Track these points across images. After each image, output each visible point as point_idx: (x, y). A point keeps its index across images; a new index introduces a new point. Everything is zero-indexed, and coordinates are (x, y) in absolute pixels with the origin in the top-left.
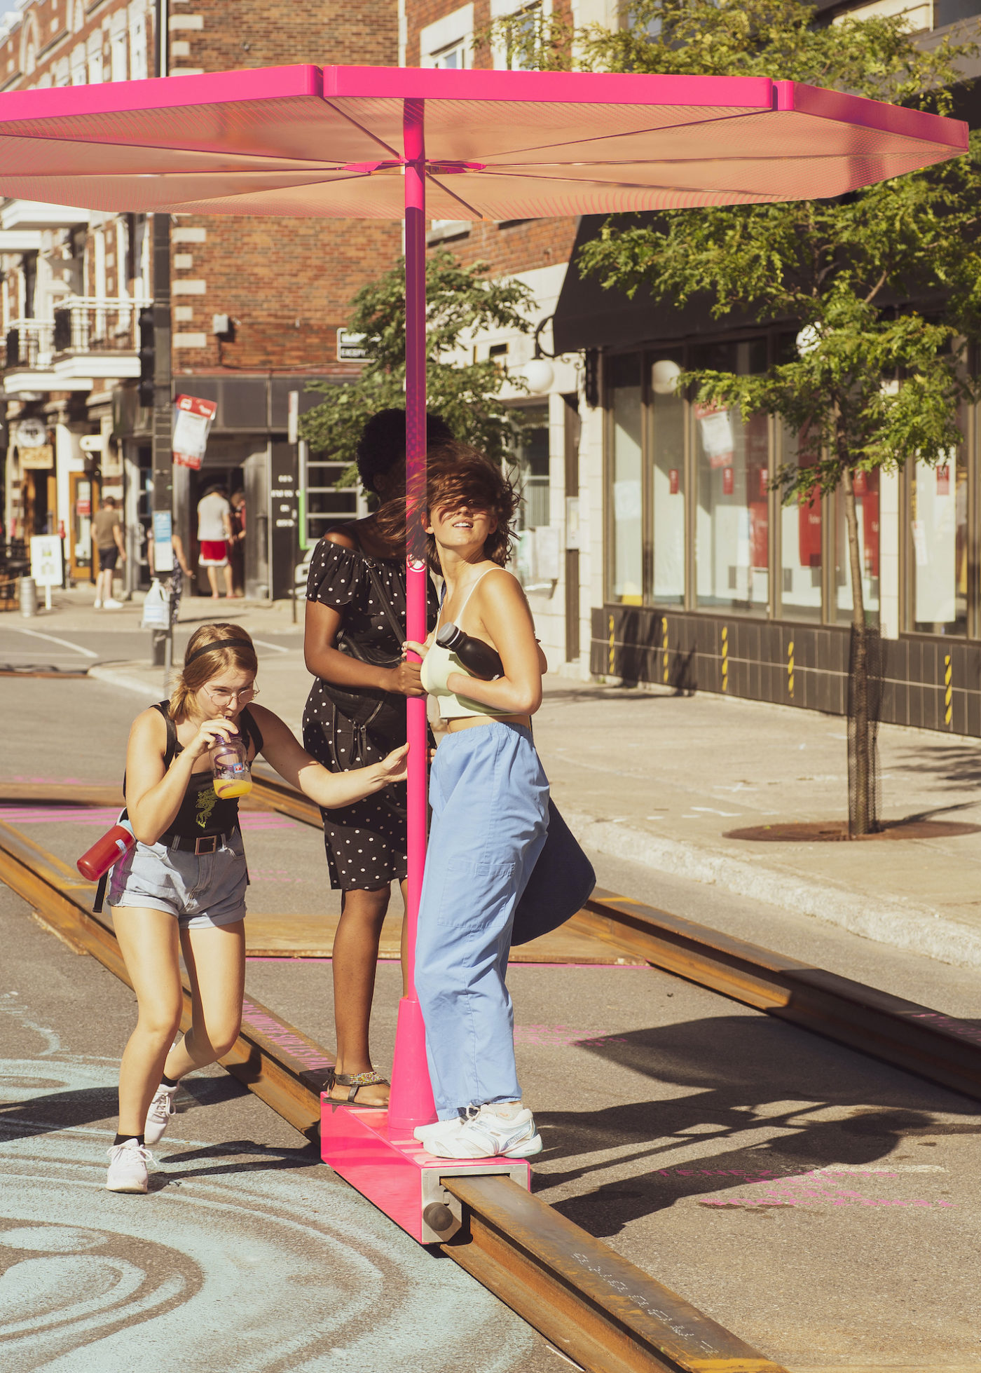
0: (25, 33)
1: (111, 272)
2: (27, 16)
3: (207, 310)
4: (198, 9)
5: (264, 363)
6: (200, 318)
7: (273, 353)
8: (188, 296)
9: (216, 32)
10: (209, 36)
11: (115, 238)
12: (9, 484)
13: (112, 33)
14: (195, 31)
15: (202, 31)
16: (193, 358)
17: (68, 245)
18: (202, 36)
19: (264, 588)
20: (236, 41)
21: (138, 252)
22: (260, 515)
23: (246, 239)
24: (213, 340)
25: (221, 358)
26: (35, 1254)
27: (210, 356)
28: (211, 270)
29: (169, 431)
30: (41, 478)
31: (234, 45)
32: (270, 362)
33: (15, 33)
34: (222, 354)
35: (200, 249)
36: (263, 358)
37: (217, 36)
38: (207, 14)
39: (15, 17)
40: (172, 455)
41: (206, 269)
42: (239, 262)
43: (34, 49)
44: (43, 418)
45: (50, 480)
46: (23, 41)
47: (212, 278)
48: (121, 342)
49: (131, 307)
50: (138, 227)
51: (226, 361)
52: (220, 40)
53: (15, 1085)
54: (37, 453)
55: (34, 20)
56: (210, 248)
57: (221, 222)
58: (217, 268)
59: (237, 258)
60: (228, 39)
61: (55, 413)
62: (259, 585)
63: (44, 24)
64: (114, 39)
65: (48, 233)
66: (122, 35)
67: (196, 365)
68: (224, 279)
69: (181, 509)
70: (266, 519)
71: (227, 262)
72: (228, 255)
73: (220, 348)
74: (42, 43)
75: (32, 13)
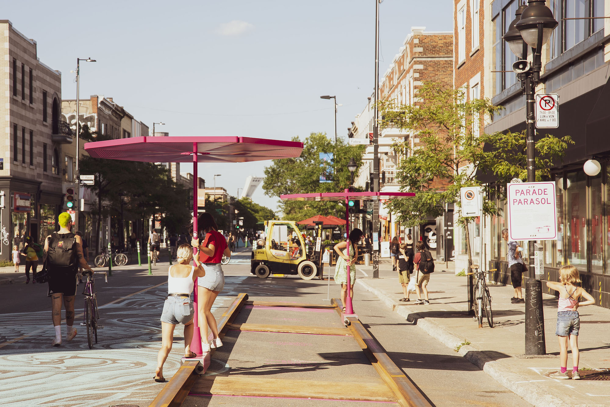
5: (442, 188)
7: (445, 185)
19: (442, 258)
22: (441, 235)
29: (378, 209)
32: (444, 187)
36: (442, 186)
40: (379, 216)
62: (441, 257)
70: (443, 236)
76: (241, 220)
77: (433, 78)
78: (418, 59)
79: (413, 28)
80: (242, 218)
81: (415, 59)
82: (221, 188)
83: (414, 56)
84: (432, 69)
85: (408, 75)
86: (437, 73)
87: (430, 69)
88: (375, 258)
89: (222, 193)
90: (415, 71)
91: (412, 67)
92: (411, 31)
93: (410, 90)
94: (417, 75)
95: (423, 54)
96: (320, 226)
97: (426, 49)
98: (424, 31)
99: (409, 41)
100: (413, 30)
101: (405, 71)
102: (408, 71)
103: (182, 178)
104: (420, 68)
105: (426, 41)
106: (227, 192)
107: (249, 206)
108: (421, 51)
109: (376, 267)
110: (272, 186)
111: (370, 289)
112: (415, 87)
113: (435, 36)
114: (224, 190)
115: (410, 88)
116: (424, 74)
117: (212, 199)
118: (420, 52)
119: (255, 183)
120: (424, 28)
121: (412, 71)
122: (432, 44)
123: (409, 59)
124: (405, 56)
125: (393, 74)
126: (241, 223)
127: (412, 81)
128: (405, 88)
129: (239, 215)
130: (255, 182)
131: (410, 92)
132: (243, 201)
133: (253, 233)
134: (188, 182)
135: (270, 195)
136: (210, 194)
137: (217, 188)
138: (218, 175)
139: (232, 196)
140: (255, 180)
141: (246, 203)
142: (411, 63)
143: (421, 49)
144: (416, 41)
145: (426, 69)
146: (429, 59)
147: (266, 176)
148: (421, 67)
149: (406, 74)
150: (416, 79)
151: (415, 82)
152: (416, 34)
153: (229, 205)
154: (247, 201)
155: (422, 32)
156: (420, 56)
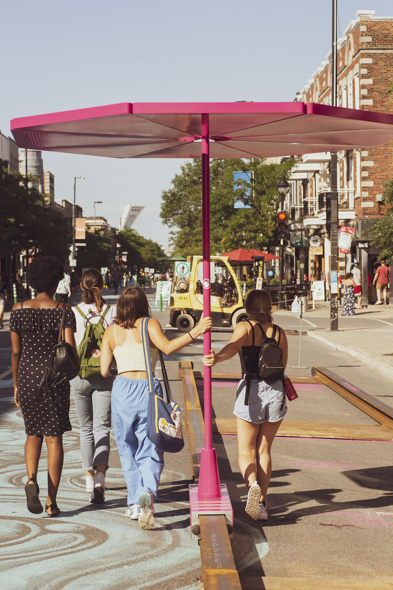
0: (315, 87)
1: (342, 179)
2: (316, 81)
3: (374, 192)
4: (371, 76)
6: (371, 196)
8: (366, 187)
9: (378, 85)
10: (375, 87)
11: (343, 166)
12: (310, 261)
13: (342, 86)
14: (370, 85)
15: (372, 85)
16: (368, 211)
17: (328, 169)
18: (372, 87)
20: (386, 88)
21: (350, 171)
23: (389, 165)
24: (376, 204)
25: (379, 211)
26: (54, 532)
27: (375, 210)
28: (376, 177)
30: (320, 258)
31: (385, 90)
33: (312, 87)
34: (380, 209)
35: (371, 169)
37: (378, 87)
38: (374, 78)
39: (312, 81)
41: (374, 176)
42: (387, 174)
43: (318, 93)
44: (320, 235)
45: (323, 259)
46: (314, 90)
47: (376, 180)
48: (345, 206)
49: (348, 192)
50: (350, 161)
51: (381, 213)
52: (380, 88)
53: (111, 477)
54: (317, 249)
55: (318, 83)
56: (375, 169)
57: (380, 158)
58: (378, 176)
59: (386, 172)
60: (382, 87)
61: (324, 233)
63: (321, 84)
64: (343, 89)
65: (322, 164)
66: (345, 87)
67: (370, 214)
68: (381, 180)
69: (364, 270)
71: (382, 174)
72: (383, 171)
73: (379, 207)
74: (320, 91)
75: (317, 79)
76: (124, 255)
77: (384, 75)
78: (366, 51)
79: (360, 12)
80: (126, 253)
81: (361, 51)
82: (101, 218)
83: (361, 47)
84: (384, 64)
85: (351, 73)
86: (389, 69)
87: (381, 63)
88: (334, 304)
89: (102, 224)
90: (362, 66)
91: (357, 61)
92: (357, 16)
93: (354, 91)
94: (364, 71)
95: (372, 45)
96: (261, 263)
97: (376, 39)
98: (373, 15)
99: (352, 28)
100: (359, 15)
101: (346, 68)
102: (352, 67)
103: (57, 206)
104: (368, 63)
105: (375, 28)
106: (108, 223)
107: (133, 238)
108: (369, 41)
109: (335, 316)
110: (171, 214)
111: (340, 348)
112: (363, 87)
113: (387, 22)
114: (105, 220)
115: (354, 88)
116: (373, 70)
117: (92, 230)
118: (368, 43)
119: (134, 213)
120: (373, 12)
121: (357, 66)
122: (383, 32)
123: (352, 53)
124: (347, 48)
125: (327, 74)
126: (124, 259)
127: (357, 80)
128: (346, 89)
129: (122, 249)
130: (134, 211)
131: (354, 94)
132: (126, 233)
133: (137, 270)
134: (63, 211)
135: (169, 224)
136: (90, 224)
137: (97, 218)
138: (98, 203)
139: (114, 227)
140: (135, 209)
141: (129, 236)
142: (356, 57)
143: (369, 39)
144: (363, 28)
145: (375, 64)
146: (380, 51)
147: (165, 202)
148: (369, 61)
149: (348, 71)
150: (363, 77)
151: (362, 80)
152: (363, 19)
153: (110, 238)
154: (131, 233)
155: (371, 16)
156: (369, 47)
